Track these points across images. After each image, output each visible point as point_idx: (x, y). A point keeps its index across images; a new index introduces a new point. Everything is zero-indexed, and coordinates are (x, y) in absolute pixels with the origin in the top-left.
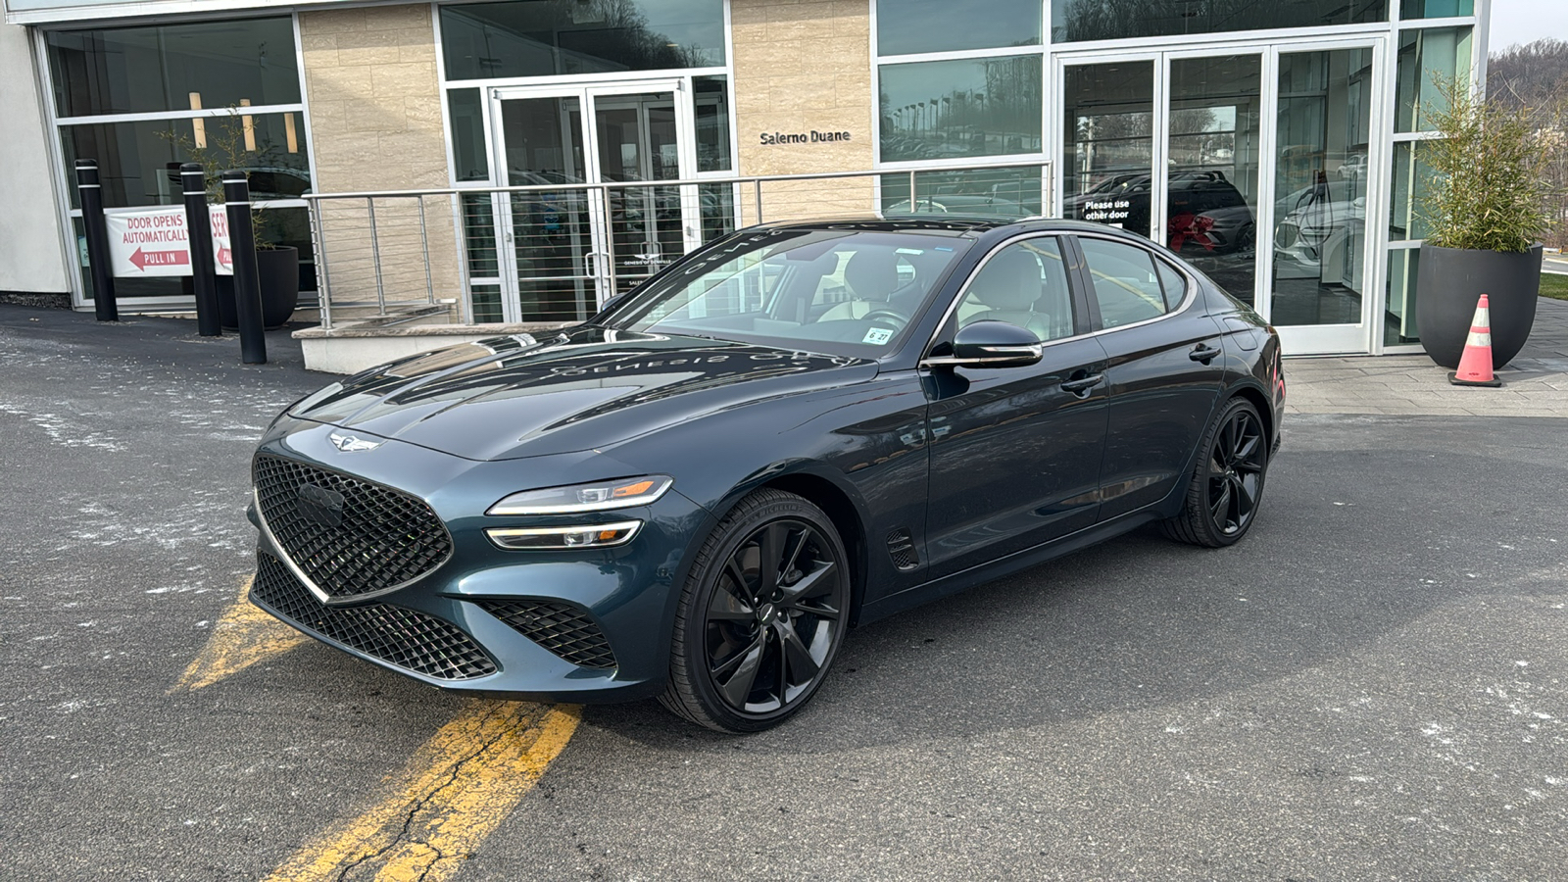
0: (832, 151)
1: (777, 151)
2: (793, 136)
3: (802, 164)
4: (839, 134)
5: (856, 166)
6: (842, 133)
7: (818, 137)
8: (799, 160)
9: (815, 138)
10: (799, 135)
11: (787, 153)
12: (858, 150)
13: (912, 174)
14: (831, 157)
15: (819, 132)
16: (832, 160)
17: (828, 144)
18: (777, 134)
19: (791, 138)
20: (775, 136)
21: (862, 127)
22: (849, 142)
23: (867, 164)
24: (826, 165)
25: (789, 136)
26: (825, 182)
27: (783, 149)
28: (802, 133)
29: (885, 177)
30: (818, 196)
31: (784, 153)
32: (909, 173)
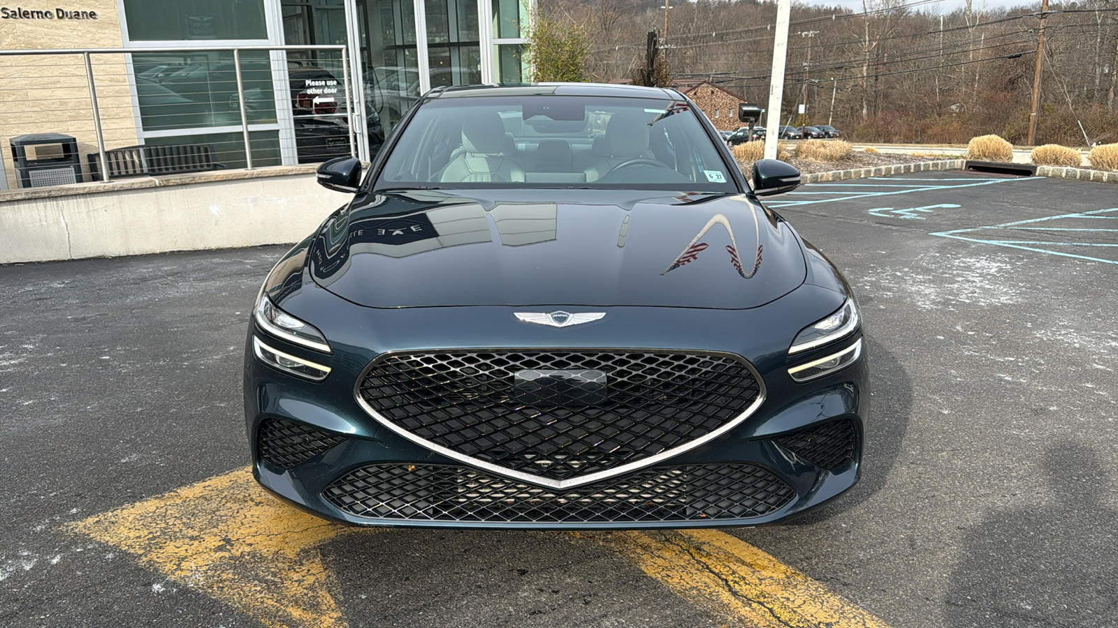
0: (80, 28)
1: (21, 25)
2: (38, 13)
3: (50, 39)
4: (85, 12)
5: (106, 43)
6: (89, 12)
7: (62, 14)
8: (46, 35)
9: (61, 15)
10: (44, 12)
11: (34, 28)
12: (106, 28)
13: (235, 52)
14: (80, 34)
15: (65, 10)
16: (81, 37)
17: (75, 22)
18: (19, 9)
19: (35, 15)
20: (17, 11)
21: (108, 8)
22: (96, 20)
23: (116, 41)
24: (76, 41)
25: (32, 12)
26: (77, 57)
27: (27, 24)
28: (47, 10)
29: (136, 55)
30: (71, 70)
31: (29, 28)
32: (232, 51)
